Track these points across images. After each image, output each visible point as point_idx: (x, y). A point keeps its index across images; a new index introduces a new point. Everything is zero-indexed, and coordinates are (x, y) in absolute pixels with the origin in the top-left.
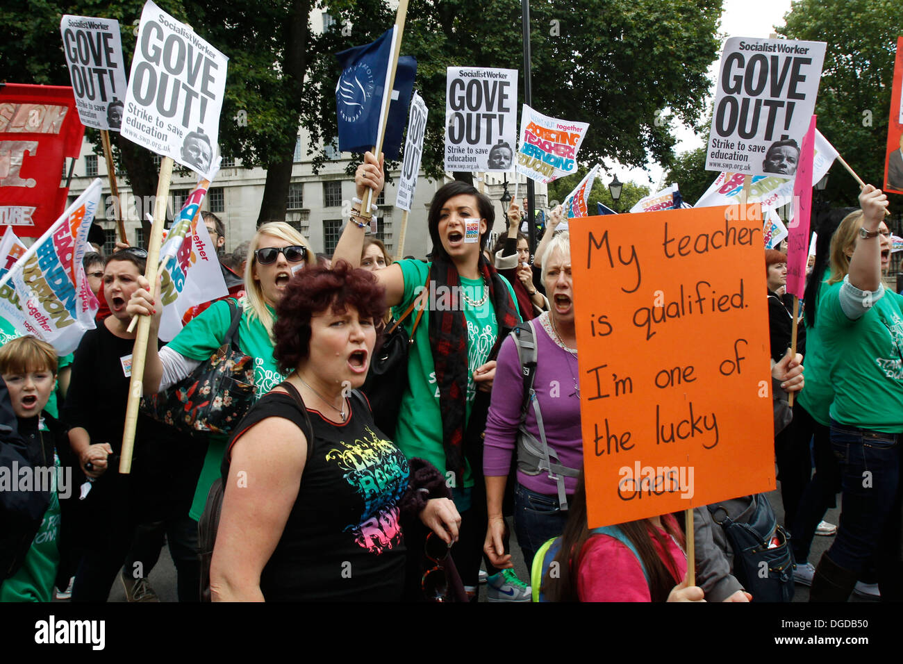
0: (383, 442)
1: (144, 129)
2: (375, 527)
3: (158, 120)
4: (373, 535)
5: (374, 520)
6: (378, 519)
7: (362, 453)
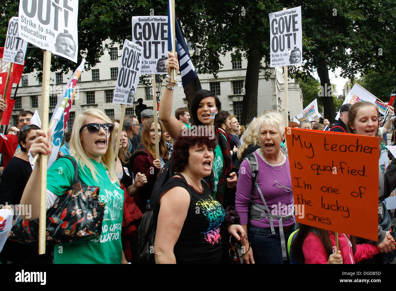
0: (216, 202)
1: (32, 33)
2: (212, 234)
3: (39, 26)
4: (211, 237)
5: (212, 231)
6: (213, 231)
7: (209, 204)
